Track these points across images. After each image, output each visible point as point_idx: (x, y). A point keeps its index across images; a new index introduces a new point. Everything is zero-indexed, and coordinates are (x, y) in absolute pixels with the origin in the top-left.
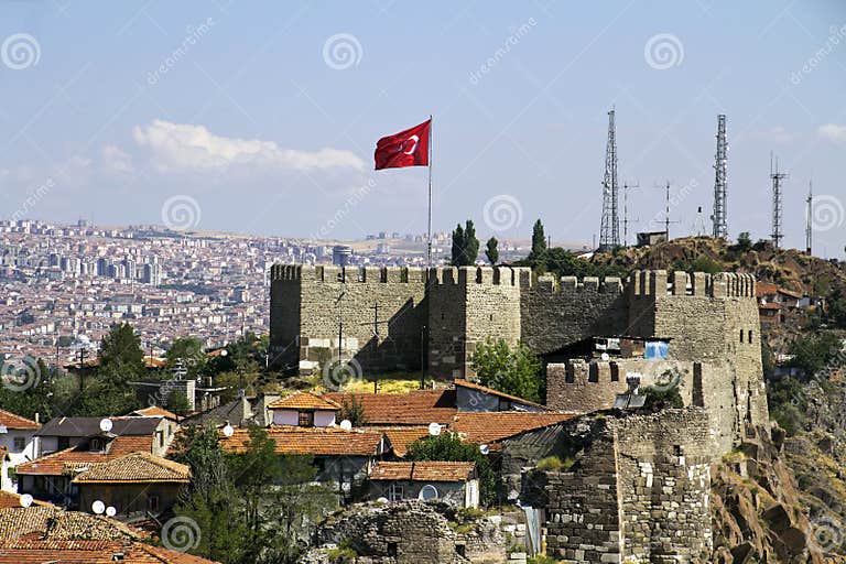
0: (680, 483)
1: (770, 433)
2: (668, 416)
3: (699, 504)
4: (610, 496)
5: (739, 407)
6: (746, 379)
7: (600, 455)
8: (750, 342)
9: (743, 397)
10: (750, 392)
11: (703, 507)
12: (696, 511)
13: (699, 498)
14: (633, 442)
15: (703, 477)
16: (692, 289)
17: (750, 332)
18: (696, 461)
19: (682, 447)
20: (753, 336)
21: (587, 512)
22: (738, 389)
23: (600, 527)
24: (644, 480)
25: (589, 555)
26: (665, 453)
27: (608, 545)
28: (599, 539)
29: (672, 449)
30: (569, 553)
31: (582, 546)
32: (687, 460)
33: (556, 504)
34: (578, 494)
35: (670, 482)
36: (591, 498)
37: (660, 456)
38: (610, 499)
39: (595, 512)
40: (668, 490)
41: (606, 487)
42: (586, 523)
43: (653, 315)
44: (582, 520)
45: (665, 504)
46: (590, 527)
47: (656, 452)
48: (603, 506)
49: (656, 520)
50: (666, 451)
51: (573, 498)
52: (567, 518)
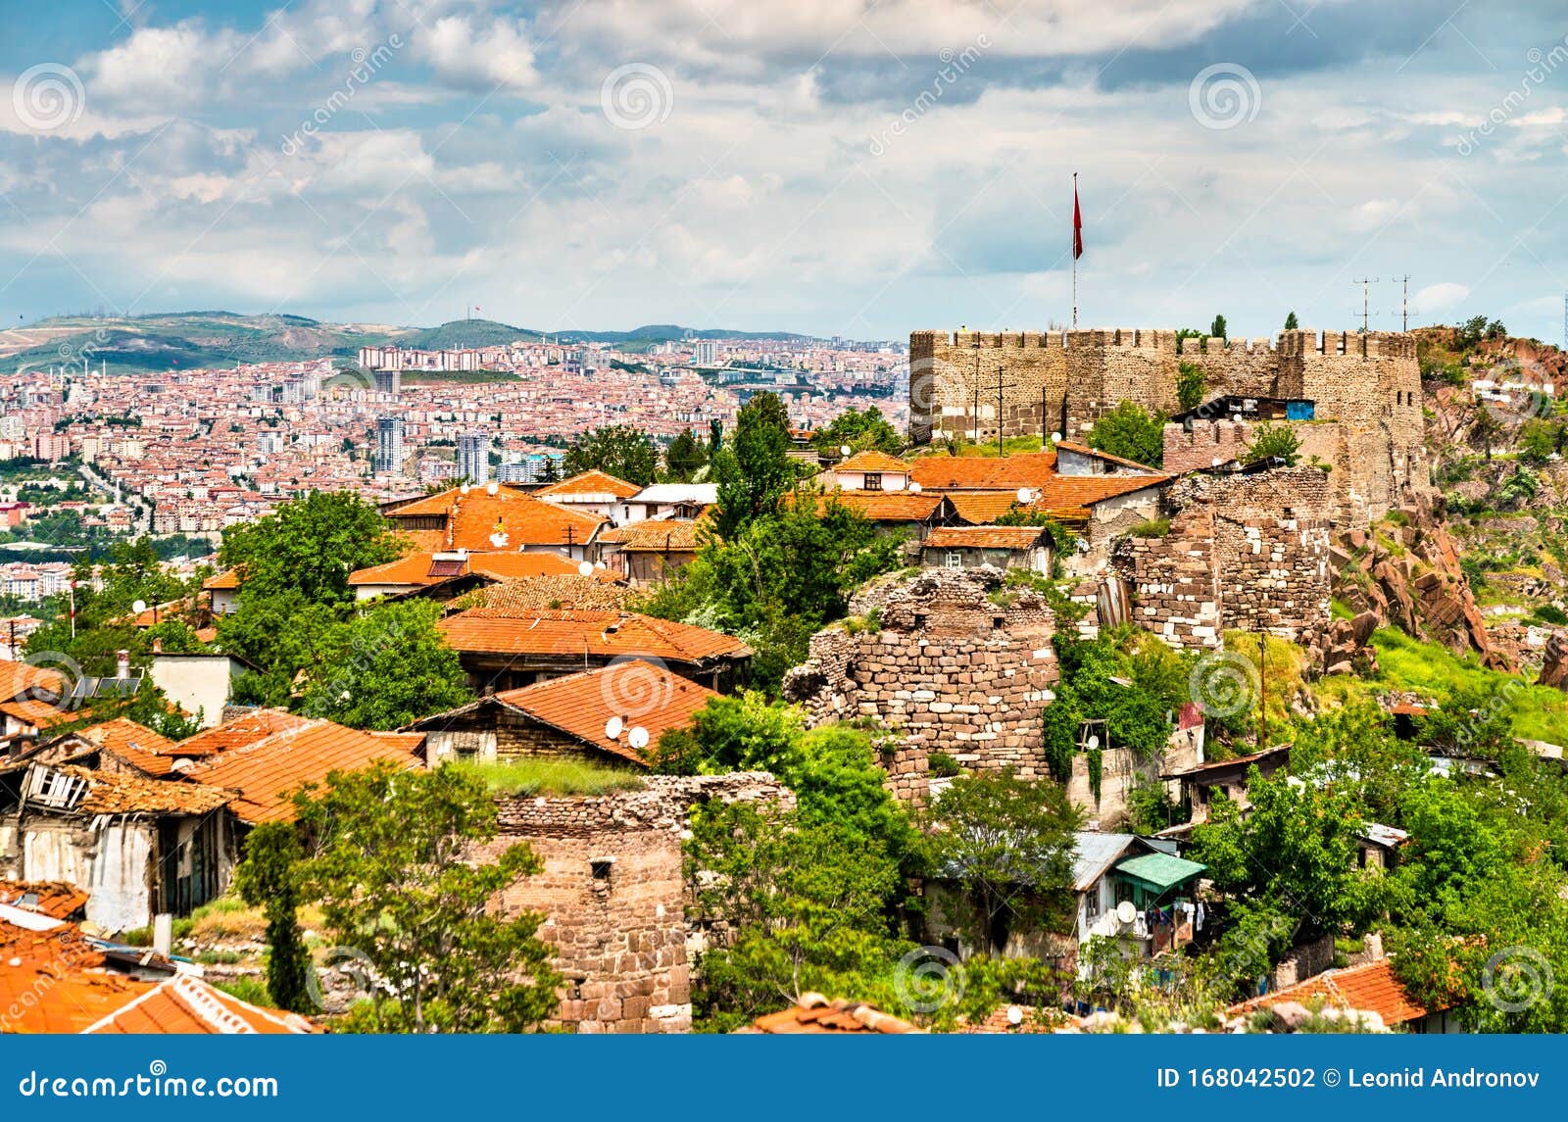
0: (1291, 549)
1: (1431, 500)
2: (1278, 476)
3: (1313, 572)
4: (1203, 564)
5: (1396, 473)
6: (1403, 443)
7: (1192, 518)
8: (1409, 404)
9: (1400, 462)
10: (1410, 458)
11: (1318, 575)
12: (1309, 579)
13: (1314, 565)
14: (1238, 505)
15: (1319, 542)
16: (1344, 349)
17: (1410, 395)
18: (1311, 524)
19: (1293, 510)
20: (1413, 398)
21: (1177, 581)
22: (1395, 454)
23: (1190, 598)
24: (1251, 547)
25: (1179, 628)
26: (1274, 517)
27: (1199, 617)
28: (1190, 611)
29: (1282, 511)
30: (1157, 627)
31: (1171, 619)
32: (1299, 524)
33: (1143, 574)
34: (1167, 561)
35: (1280, 548)
36: (1181, 566)
37: (1270, 520)
38: (1202, 566)
39: (1186, 581)
40: (1277, 557)
41: (1199, 553)
42: (1176, 593)
43: (1301, 376)
44: (1171, 590)
45: (1274, 573)
46: (1180, 597)
47: (1264, 516)
48: (1195, 574)
49: (1264, 590)
50: (1275, 514)
51: (1161, 566)
52: (1154, 589)
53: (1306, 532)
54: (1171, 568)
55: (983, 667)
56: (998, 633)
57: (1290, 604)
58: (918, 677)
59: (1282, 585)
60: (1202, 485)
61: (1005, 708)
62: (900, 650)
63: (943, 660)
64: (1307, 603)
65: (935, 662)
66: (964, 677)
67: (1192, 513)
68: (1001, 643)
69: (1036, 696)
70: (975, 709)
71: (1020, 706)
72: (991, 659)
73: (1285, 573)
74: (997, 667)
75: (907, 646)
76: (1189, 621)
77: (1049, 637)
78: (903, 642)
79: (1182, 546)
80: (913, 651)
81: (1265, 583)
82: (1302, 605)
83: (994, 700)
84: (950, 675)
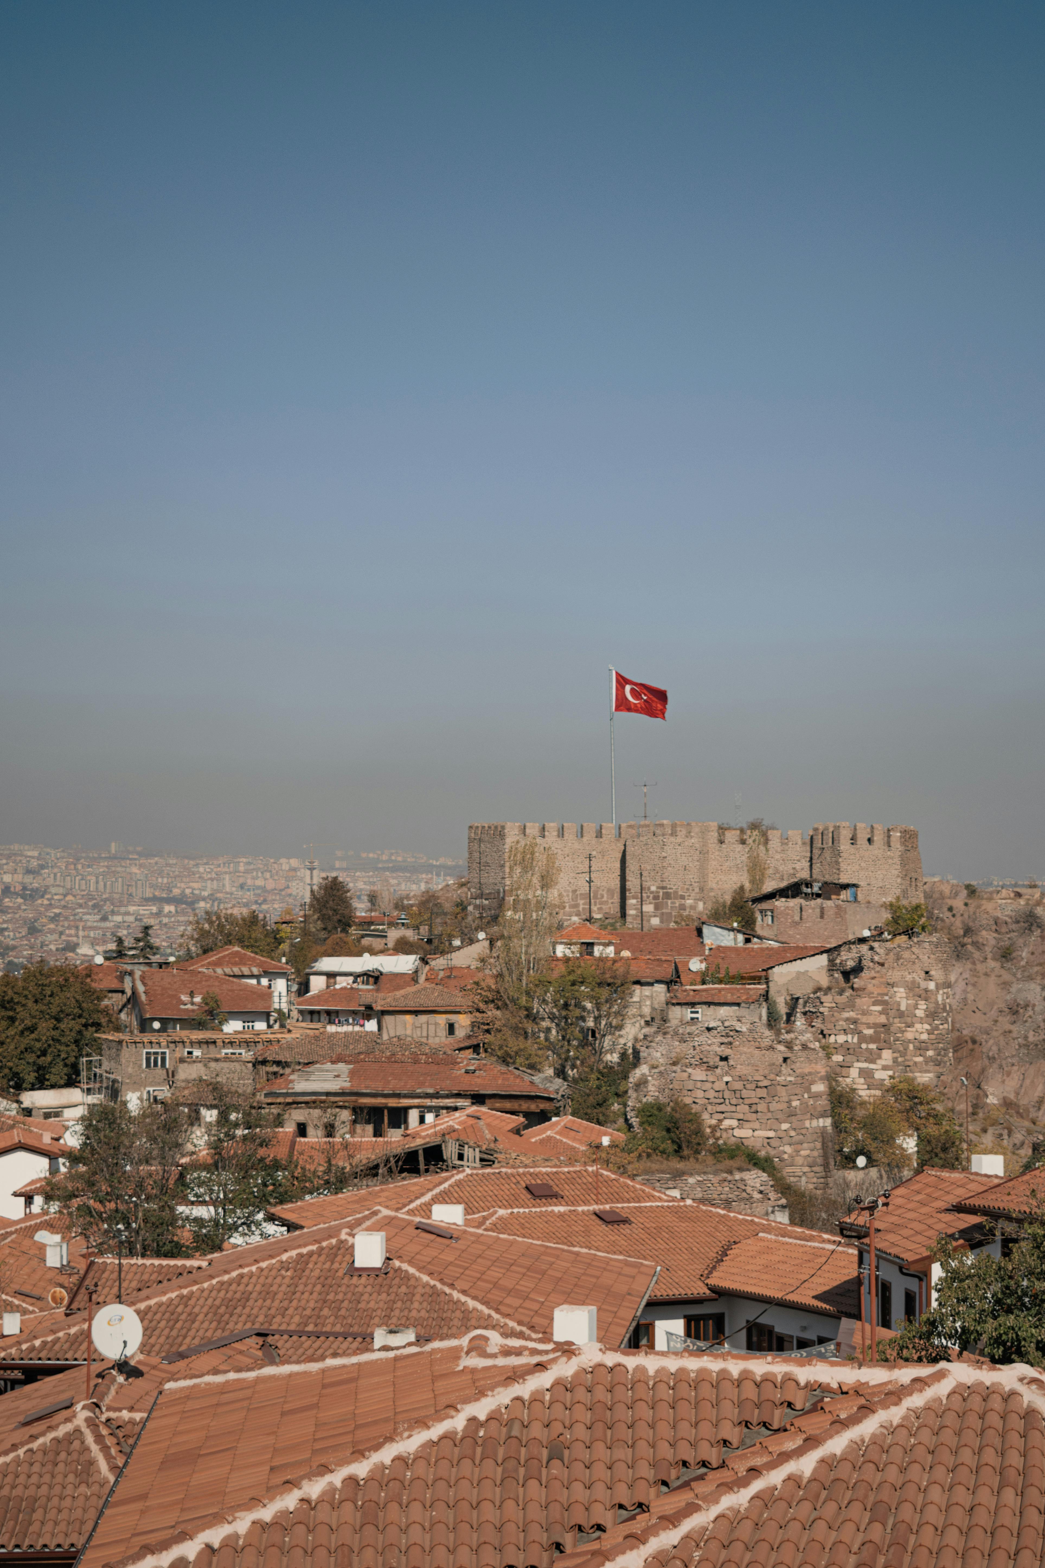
0: (931, 1006)
8: (916, 888)
12: (944, 1032)
17: (916, 880)
18: (944, 985)
19: (932, 973)
20: (918, 884)
21: (861, 1032)
23: (873, 1046)
24: (899, 1004)
25: (863, 1073)
26: (917, 978)
27: (881, 1063)
28: (872, 1058)
29: (923, 975)
30: (844, 1071)
31: (857, 1065)
32: (937, 986)
33: (831, 1026)
34: (852, 1014)
35: (922, 1005)
36: (864, 1019)
37: (913, 982)
38: (883, 1019)
39: (869, 1032)
40: (920, 1013)
41: (879, 1008)
42: (860, 1043)
43: (837, 863)
44: (855, 1040)
45: (918, 1026)
46: (864, 1046)
47: (909, 978)
48: (875, 1026)
49: (910, 1041)
50: (918, 976)
51: (847, 1019)
52: (841, 1039)
53: (941, 992)
54: (855, 1022)
55: (776, 1098)
56: (785, 1069)
57: (930, 1053)
58: (722, 1108)
59: (924, 1037)
60: (878, 950)
61: (793, 1133)
62: (708, 1086)
63: (745, 1094)
64: (943, 1053)
65: (738, 1095)
66: (762, 1107)
67: (873, 974)
68: (789, 1079)
69: (815, 1123)
70: (771, 1134)
71: (804, 1131)
72: (782, 1092)
73: (927, 1027)
74: (786, 1099)
75: (713, 1082)
76: (872, 1066)
77: (823, 1073)
78: (711, 1079)
79: (863, 1002)
80: (720, 1086)
81: (910, 1035)
82: (939, 1055)
83: (785, 1126)
84: (750, 1105)
